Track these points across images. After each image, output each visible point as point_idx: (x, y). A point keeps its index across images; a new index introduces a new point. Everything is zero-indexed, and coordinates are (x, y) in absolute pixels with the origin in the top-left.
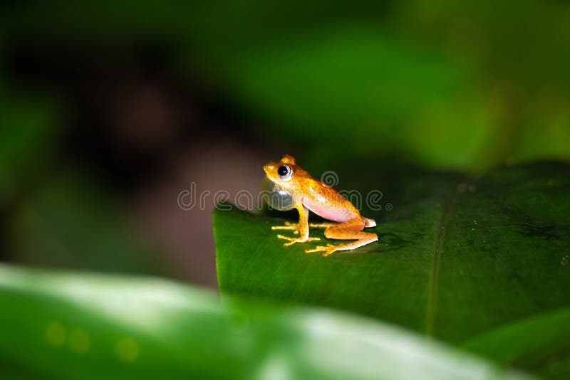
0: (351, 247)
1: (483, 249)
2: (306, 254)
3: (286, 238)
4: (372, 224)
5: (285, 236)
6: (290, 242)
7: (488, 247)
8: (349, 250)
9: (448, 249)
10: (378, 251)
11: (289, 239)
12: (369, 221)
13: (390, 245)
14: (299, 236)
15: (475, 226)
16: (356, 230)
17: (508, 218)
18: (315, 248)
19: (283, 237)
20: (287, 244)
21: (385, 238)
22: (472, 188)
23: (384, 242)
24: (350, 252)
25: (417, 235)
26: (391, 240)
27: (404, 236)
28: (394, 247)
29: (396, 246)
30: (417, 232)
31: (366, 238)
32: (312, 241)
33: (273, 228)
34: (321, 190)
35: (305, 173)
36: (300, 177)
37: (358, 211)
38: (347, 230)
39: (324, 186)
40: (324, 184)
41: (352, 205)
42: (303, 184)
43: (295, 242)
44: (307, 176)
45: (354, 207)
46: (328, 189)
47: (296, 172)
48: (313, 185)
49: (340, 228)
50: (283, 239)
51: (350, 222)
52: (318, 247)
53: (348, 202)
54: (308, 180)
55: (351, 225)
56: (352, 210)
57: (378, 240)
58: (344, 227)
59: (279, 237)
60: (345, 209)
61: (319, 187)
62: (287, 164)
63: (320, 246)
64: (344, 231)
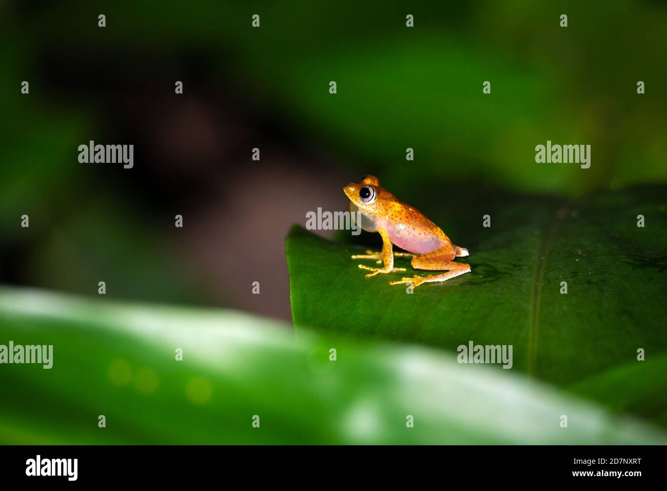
0: (441, 279)
1: (589, 282)
2: (390, 286)
3: (368, 269)
4: (464, 253)
5: (367, 266)
6: (372, 272)
7: (595, 279)
8: (438, 282)
9: (549, 281)
10: (471, 283)
11: (372, 270)
12: (461, 249)
13: (484, 278)
14: (382, 266)
15: (577, 256)
16: (446, 260)
17: (616, 247)
18: (400, 280)
19: (364, 267)
20: (369, 275)
21: (479, 269)
22: (574, 214)
23: (477, 274)
24: (440, 284)
25: (515, 266)
26: (485, 271)
27: (500, 266)
28: (489, 279)
29: (492, 279)
30: (514, 262)
31: (457, 269)
32: (397, 271)
33: (354, 257)
34: (408, 215)
35: (390, 196)
36: (384, 200)
37: (448, 238)
38: (437, 260)
39: (411, 209)
40: (411, 208)
41: (442, 231)
42: (388, 208)
43: (377, 273)
44: (392, 198)
45: (444, 234)
46: (415, 214)
47: (381, 194)
48: (399, 209)
49: (429, 257)
50: (364, 269)
51: (440, 251)
52: (404, 279)
53: (437, 228)
54: (394, 203)
55: (441, 254)
56: (442, 237)
57: (470, 271)
58: (433, 256)
59: (360, 266)
60: (435, 237)
61: (405, 210)
62: (370, 186)
63: (406, 277)
64: (432, 261)
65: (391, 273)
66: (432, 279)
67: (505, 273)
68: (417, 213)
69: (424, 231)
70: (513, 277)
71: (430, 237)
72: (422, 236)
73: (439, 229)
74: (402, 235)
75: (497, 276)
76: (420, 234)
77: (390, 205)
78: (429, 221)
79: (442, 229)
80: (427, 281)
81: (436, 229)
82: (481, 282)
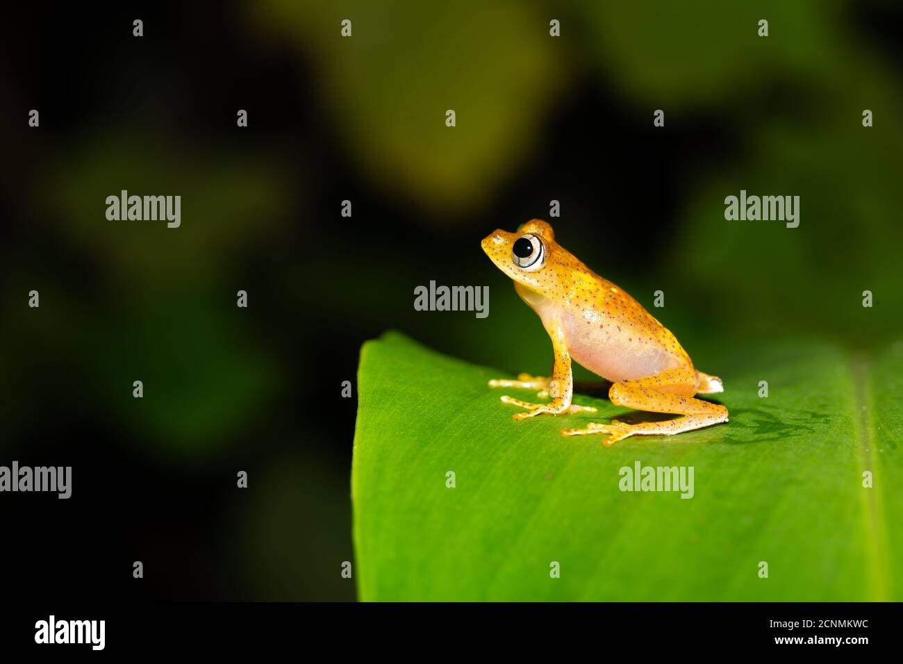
2: (563, 438)
3: (520, 404)
4: (715, 386)
5: (520, 400)
6: (528, 411)
8: (663, 436)
10: (728, 440)
11: (527, 406)
12: (709, 379)
13: (755, 433)
14: (551, 400)
16: (681, 394)
18: (584, 427)
19: (513, 401)
20: (521, 416)
21: (745, 418)
24: (665, 440)
25: (814, 415)
26: (757, 421)
27: (785, 417)
28: (766, 436)
29: (771, 435)
30: (813, 411)
31: (702, 414)
32: (578, 412)
33: (493, 383)
34: (608, 300)
35: (573, 259)
36: (561, 266)
37: (686, 354)
38: (661, 392)
39: (615, 290)
40: (615, 288)
41: (674, 339)
42: (567, 282)
43: (539, 412)
44: (578, 265)
45: (678, 345)
46: (624, 300)
47: (555, 254)
48: (593, 288)
49: (645, 384)
50: (512, 405)
51: (669, 376)
52: (592, 425)
53: (665, 332)
54: (581, 275)
55: (670, 382)
56: (674, 350)
57: (727, 420)
58: (656, 384)
59: (505, 399)
60: (660, 349)
61: (604, 291)
62: (534, 235)
63: (596, 423)
64: (653, 393)
65: (566, 414)
66: (649, 430)
67: (798, 428)
68: (626, 298)
69: (638, 336)
70: (815, 435)
71: (649, 346)
72: (635, 343)
73: (669, 333)
74: (594, 340)
75: (783, 431)
76: (630, 340)
77: (573, 278)
78: (649, 316)
79: (675, 333)
80: (640, 432)
81: (662, 333)
82: (752, 439)
